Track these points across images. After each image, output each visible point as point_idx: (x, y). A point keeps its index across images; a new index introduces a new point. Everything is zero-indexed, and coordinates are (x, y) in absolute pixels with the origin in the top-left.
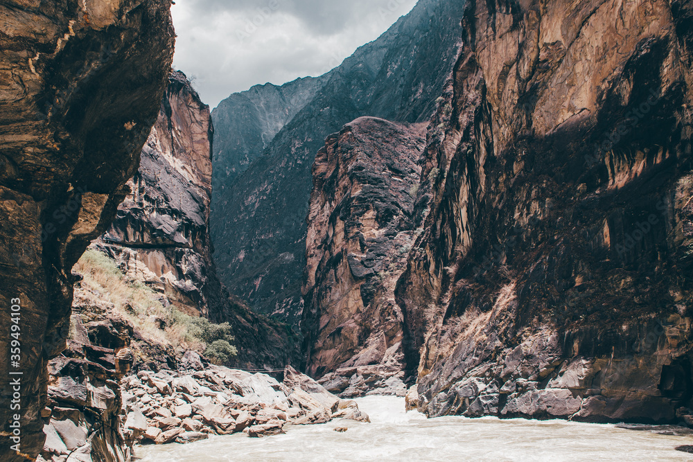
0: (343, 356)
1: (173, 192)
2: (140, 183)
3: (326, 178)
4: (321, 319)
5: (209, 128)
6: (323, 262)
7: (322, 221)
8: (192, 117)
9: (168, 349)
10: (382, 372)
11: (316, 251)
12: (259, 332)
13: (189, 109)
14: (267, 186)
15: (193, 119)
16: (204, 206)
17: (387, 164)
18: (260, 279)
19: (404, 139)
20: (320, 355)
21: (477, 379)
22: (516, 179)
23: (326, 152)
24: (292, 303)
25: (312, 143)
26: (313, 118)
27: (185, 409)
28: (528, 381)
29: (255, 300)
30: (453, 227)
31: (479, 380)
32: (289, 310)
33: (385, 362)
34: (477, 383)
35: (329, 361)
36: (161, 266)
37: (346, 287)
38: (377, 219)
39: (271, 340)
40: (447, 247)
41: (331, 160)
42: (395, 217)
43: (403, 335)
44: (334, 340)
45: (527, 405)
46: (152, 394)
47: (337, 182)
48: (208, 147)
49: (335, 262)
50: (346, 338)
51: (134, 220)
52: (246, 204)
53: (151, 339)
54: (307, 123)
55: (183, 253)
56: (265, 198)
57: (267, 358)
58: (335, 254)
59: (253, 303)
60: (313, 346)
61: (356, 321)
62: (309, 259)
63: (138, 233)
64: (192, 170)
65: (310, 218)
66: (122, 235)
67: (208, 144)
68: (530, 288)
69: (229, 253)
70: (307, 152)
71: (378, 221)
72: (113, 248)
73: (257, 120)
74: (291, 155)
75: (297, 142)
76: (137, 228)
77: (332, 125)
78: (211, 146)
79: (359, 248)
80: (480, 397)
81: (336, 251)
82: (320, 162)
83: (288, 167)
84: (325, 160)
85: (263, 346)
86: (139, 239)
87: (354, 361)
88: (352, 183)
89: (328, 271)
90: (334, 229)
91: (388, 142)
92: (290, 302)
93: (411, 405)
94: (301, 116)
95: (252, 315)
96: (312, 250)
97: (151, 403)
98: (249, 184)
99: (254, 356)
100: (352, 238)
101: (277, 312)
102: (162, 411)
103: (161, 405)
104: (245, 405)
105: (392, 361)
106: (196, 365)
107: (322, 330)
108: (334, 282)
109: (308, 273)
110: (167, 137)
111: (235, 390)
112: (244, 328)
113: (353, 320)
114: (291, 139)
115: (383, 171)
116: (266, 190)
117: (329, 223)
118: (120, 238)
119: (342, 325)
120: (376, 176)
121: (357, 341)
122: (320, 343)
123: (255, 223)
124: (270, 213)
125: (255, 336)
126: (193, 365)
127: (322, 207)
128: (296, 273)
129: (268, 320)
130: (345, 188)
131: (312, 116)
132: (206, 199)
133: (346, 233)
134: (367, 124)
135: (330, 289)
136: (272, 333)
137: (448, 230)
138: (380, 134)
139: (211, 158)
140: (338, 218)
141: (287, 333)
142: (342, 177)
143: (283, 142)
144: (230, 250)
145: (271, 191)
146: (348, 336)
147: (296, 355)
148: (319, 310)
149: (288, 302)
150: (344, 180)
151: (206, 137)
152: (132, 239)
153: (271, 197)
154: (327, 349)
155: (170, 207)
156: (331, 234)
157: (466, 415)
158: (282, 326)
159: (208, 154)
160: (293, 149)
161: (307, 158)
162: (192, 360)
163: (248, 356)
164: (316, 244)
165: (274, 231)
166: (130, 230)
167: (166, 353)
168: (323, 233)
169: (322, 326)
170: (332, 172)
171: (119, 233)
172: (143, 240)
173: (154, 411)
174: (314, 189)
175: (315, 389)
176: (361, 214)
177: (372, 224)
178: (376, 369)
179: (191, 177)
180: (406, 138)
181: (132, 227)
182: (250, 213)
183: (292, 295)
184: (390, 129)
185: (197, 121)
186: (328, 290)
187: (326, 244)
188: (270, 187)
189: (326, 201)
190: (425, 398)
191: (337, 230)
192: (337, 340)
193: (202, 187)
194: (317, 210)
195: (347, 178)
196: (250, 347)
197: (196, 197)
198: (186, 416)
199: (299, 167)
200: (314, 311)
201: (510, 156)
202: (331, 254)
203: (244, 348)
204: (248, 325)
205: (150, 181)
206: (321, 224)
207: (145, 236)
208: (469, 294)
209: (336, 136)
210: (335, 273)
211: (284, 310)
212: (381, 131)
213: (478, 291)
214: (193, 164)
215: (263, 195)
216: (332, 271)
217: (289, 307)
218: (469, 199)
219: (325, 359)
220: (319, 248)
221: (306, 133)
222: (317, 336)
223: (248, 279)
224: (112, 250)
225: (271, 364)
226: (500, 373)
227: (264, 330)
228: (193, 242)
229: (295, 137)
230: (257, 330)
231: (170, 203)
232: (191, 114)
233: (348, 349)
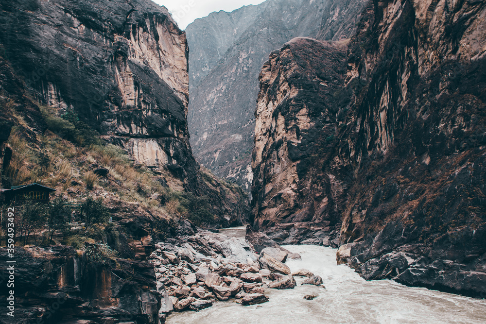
0: (282, 213)
1: (162, 97)
2: (139, 92)
3: (270, 83)
4: (266, 186)
5: (186, 48)
6: (268, 145)
7: (267, 115)
8: (173, 40)
9: (170, 223)
10: (312, 227)
11: (262, 137)
12: (221, 192)
13: (171, 35)
14: (222, 87)
15: (174, 42)
16: (184, 106)
17: (317, 74)
18: (218, 153)
19: (329, 54)
20: (266, 212)
21: (406, 254)
22: (441, 96)
23: (270, 64)
24: (241, 170)
25: (256, 54)
26: (255, 36)
27: (191, 278)
28: (454, 263)
29: (215, 167)
30: (373, 125)
31: (408, 255)
32: (239, 175)
33: (315, 220)
34: (407, 258)
35: (272, 216)
36: (155, 151)
37: (285, 165)
38: (309, 115)
39: (229, 198)
40: (366, 139)
41: (274, 70)
42: (322, 113)
43: (328, 201)
44: (276, 201)
45: (452, 282)
46: (166, 264)
47: (279, 87)
48: (186, 63)
49: (277, 146)
50: (285, 201)
51: (136, 118)
52: (208, 100)
53: (159, 215)
54: (251, 40)
55: (170, 141)
56: (221, 95)
57: (226, 210)
58: (277, 140)
59: (213, 170)
60: (260, 205)
61: (292, 189)
62: (257, 142)
63: (139, 128)
64: (175, 80)
65: (258, 113)
66: (128, 129)
67: (185, 60)
68: (456, 187)
69: (196, 135)
70: (250, 61)
71: (309, 117)
72: (122, 139)
73: (214, 38)
74: (239, 64)
75: (243, 55)
76: (138, 125)
77: (269, 41)
78: (187, 62)
79: (295, 136)
80: (410, 269)
81: (278, 138)
82: (266, 71)
83: (237, 73)
84: (269, 70)
85: (224, 202)
86: (139, 132)
87: (292, 218)
88: (291, 88)
89: (272, 152)
90: (276, 122)
91: (317, 56)
92: (240, 169)
93: (341, 260)
94: (246, 35)
95: (215, 181)
96: (260, 137)
97: (167, 272)
98: (210, 86)
99: (218, 210)
100: (290, 129)
101: (230, 176)
102: (176, 280)
103: (174, 274)
104: (231, 269)
105: (319, 219)
106: (189, 231)
107: (267, 194)
108: (276, 160)
109: (256, 153)
110: (156, 56)
111: (216, 249)
112: (211, 191)
113: (290, 188)
114: (239, 52)
115: (313, 79)
116: (222, 89)
117: (272, 117)
118: (127, 131)
119: (282, 191)
120: (309, 83)
121: (293, 204)
122: (266, 203)
123: (214, 112)
124: (225, 106)
125: (218, 196)
126: (187, 231)
127: (267, 105)
128: (243, 148)
129: (226, 183)
130: (285, 91)
131: (254, 35)
132: (185, 101)
133: (286, 124)
134: (301, 43)
135: (274, 165)
136: (229, 192)
137: (367, 126)
138: (311, 50)
139: (188, 71)
140: (280, 113)
141: (239, 192)
142: (282, 83)
143: (234, 54)
144: (197, 132)
145: (225, 90)
146: (287, 200)
147: (245, 208)
148: (265, 180)
149: (238, 169)
150: (284, 86)
151: (184, 55)
152: (134, 132)
153: (226, 94)
154: (271, 208)
155: (160, 108)
156: (274, 125)
157: (397, 280)
158: (236, 188)
159: (185, 68)
160: (241, 59)
161: (250, 66)
162: (186, 227)
163: (214, 210)
164: (262, 132)
165: (228, 118)
166: (133, 126)
167: (169, 226)
168: (268, 125)
169: (267, 191)
170: (274, 79)
171: (125, 128)
172: (142, 133)
173: (170, 280)
174: (261, 91)
175: (269, 243)
176: (298, 111)
177: (306, 118)
178: (308, 225)
179: (174, 85)
180: (330, 53)
181: (135, 123)
182: (210, 105)
183: (241, 164)
184: (319, 46)
185: (177, 44)
186: (272, 166)
187: (270, 132)
188: (224, 87)
189: (270, 100)
190: (357, 260)
191: (279, 122)
192: (279, 202)
193: (182, 93)
194: (263, 107)
195: (287, 84)
196: (215, 204)
197: (178, 100)
198: (193, 284)
199: (245, 72)
200: (261, 180)
201: (435, 77)
202: (274, 140)
203: (212, 205)
204: (213, 188)
205: (146, 89)
206: (266, 117)
207: (143, 130)
208: (395, 184)
209: (277, 52)
210: (277, 154)
211: (235, 174)
212: (311, 48)
213: (403, 183)
214: (175, 75)
215: (220, 93)
216: (275, 152)
217: (239, 172)
218: (389, 105)
219: (269, 215)
220: (265, 134)
221: (250, 47)
222: (263, 198)
223: (210, 153)
224: (122, 141)
225: (229, 214)
226: (428, 253)
227: (224, 191)
228: (177, 133)
229: (242, 51)
230: (219, 191)
231: (161, 105)
232: (173, 38)
233: (286, 208)
